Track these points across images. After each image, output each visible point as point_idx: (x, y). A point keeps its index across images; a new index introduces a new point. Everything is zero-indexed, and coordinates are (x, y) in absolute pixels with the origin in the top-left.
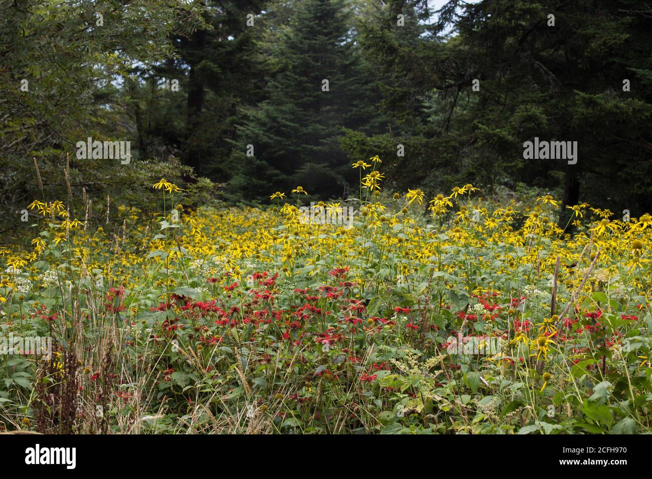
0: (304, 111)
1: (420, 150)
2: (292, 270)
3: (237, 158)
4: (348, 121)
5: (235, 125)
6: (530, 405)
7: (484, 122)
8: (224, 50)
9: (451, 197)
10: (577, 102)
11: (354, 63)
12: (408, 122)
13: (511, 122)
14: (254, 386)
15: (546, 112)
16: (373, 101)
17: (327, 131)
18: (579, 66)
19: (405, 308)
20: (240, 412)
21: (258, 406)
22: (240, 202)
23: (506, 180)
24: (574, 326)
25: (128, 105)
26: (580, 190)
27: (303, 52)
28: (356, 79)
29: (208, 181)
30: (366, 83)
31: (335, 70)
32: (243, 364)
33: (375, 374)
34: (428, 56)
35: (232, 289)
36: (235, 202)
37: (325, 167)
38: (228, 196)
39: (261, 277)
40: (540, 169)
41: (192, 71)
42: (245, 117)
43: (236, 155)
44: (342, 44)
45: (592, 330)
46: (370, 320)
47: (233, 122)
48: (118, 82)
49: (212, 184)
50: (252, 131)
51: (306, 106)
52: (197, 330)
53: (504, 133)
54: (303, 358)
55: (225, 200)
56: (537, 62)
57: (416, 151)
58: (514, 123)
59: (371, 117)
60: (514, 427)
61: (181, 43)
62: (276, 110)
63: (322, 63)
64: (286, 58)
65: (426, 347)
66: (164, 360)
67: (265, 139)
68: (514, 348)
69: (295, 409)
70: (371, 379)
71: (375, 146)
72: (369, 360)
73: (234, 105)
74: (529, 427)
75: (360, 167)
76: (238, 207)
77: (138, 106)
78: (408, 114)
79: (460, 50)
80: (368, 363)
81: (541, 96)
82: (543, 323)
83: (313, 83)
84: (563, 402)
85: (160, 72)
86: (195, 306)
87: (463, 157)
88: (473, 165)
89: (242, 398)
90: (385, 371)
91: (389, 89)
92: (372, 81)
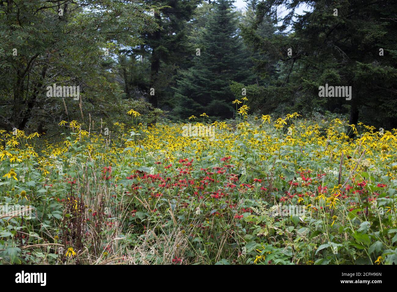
0: (212, 72)
1: (273, 93)
2: (201, 157)
3: (177, 97)
4: (236, 78)
5: (176, 80)
6: (326, 233)
7: (306, 78)
8: (170, 40)
9: (286, 119)
10: (357, 68)
11: (238, 47)
12: (267, 78)
13: (321, 78)
14: (178, 220)
15: (340, 73)
16: (249, 67)
17: (225, 83)
18: (359, 49)
19: (261, 179)
20: (171, 233)
21: (180, 231)
22: (179, 120)
23: (320, 109)
24: (351, 190)
25: (119, 69)
26: (359, 115)
27: (212, 41)
28: (240, 56)
29: (160, 110)
30: (246, 58)
31: (229, 51)
32: (173, 208)
33: (242, 214)
34: (277, 43)
35: (169, 167)
36: (176, 120)
37: (223, 102)
38: (173, 117)
39: (184, 161)
40: (338, 103)
41: (153, 51)
42: (182, 76)
43: (177, 96)
44: (233, 36)
45: (360, 193)
46: (242, 185)
47: (175, 78)
48: (115, 58)
49: (162, 111)
50: (185, 83)
51: (214, 70)
52: (149, 190)
53: (317, 84)
54: (205, 205)
55: (171, 119)
56: (336, 46)
57: (271, 94)
58: (322, 79)
59: (248, 76)
60: (317, 245)
61: (148, 37)
62: (198, 72)
63: (222, 47)
64: (203, 44)
65: (272, 200)
66: (132, 205)
67: (192, 87)
68: (318, 202)
69: (200, 232)
70: (240, 217)
71: (249, 91)
72: (240, 207)
73: (175, 70)
74: (324, 245)
75: (236, 103)
76: (178, 123)
77: (125, 70)
78: (267, 74)
79: (295, 40)
80: (239, 209)
81: (338, 65)
82: (334, 189)
83: (217, 58)
84: (344, 231)
85: (136, 52)
86: (148, 177)
87: (296, 97)
88: (301, 101)
89: (172, 226)
90: (248, 213)
91: (257, 61)
92: (248, 57)
